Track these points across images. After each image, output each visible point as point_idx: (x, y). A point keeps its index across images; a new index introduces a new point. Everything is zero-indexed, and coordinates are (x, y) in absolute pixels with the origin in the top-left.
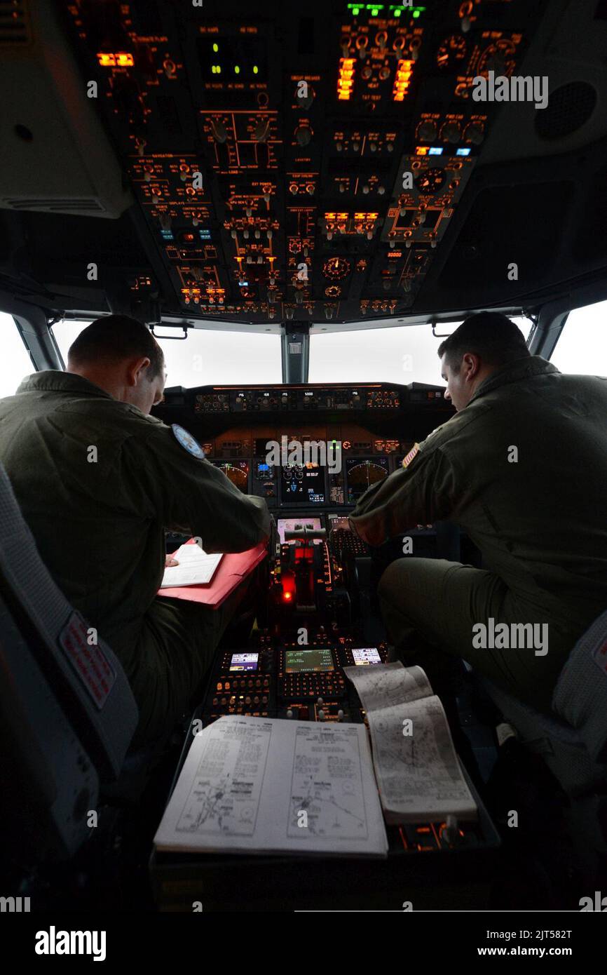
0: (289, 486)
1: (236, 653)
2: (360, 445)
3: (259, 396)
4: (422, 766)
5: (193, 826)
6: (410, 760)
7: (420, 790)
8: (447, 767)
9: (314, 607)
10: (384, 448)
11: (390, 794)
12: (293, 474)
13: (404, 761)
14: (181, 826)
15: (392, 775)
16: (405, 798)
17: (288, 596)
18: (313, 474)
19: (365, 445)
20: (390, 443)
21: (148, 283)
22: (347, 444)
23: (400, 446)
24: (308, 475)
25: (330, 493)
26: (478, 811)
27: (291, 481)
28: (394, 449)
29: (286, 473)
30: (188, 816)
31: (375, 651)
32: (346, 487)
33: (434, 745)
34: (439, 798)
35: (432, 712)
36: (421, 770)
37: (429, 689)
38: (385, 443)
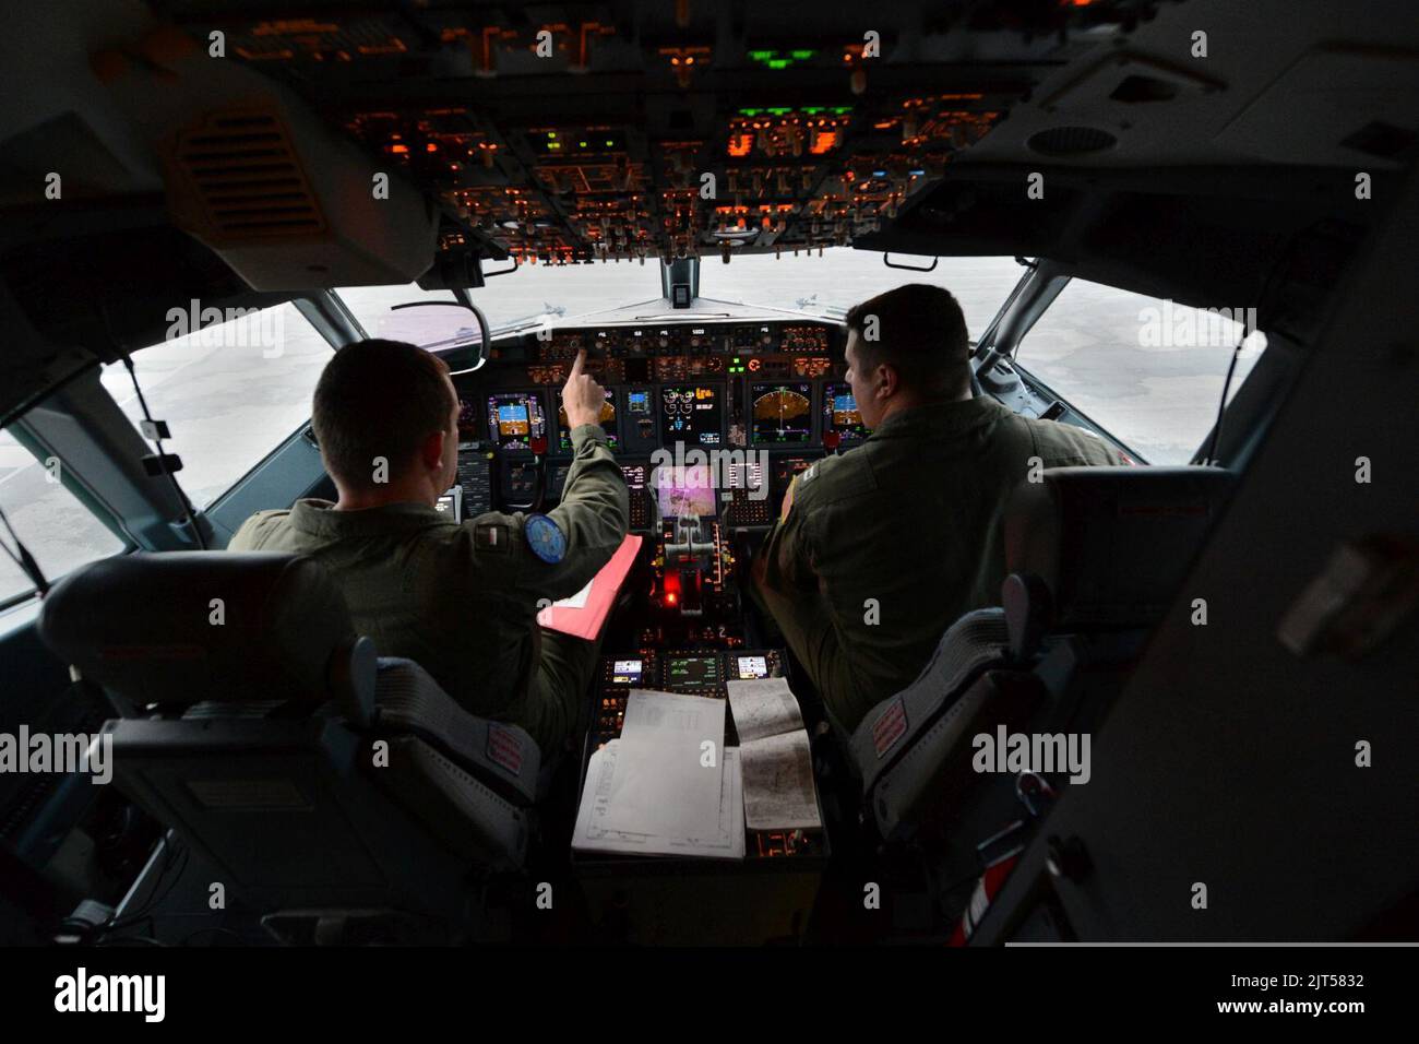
0: (672, 423)
1: (619, 660)
2: (774, 365)
3: (627, 337)
4: (783, 793)
5: (599, 835)
6: (773, 788)
7: (778, 812)
8: (804, 793)
9: (699, 612)
10: (807, 371)
11: (753, 816)
12: (678, 406)
13: (768, 789)
14: (590, 835)
15: (757, 800)
16: (765, 818)
17: (671, 598)
18: (705, 407)
19: (781, 365)
20: (816, 362)
21: (461, 241)
22: (755, 364)
23: (830, 368)
24: (699, 407)
25: (728, 432)
26: (822, 828)
27: (675, 416)
28: (821, 372)
29: (668, 405)
30: (595, 828)
31: (761, 660)
32: (750, 424)
33: (796, 776)
34: (792, 818)
35: (799, 749)
36: (781, 796)
37: (800, 723)
38: (809, 362)
